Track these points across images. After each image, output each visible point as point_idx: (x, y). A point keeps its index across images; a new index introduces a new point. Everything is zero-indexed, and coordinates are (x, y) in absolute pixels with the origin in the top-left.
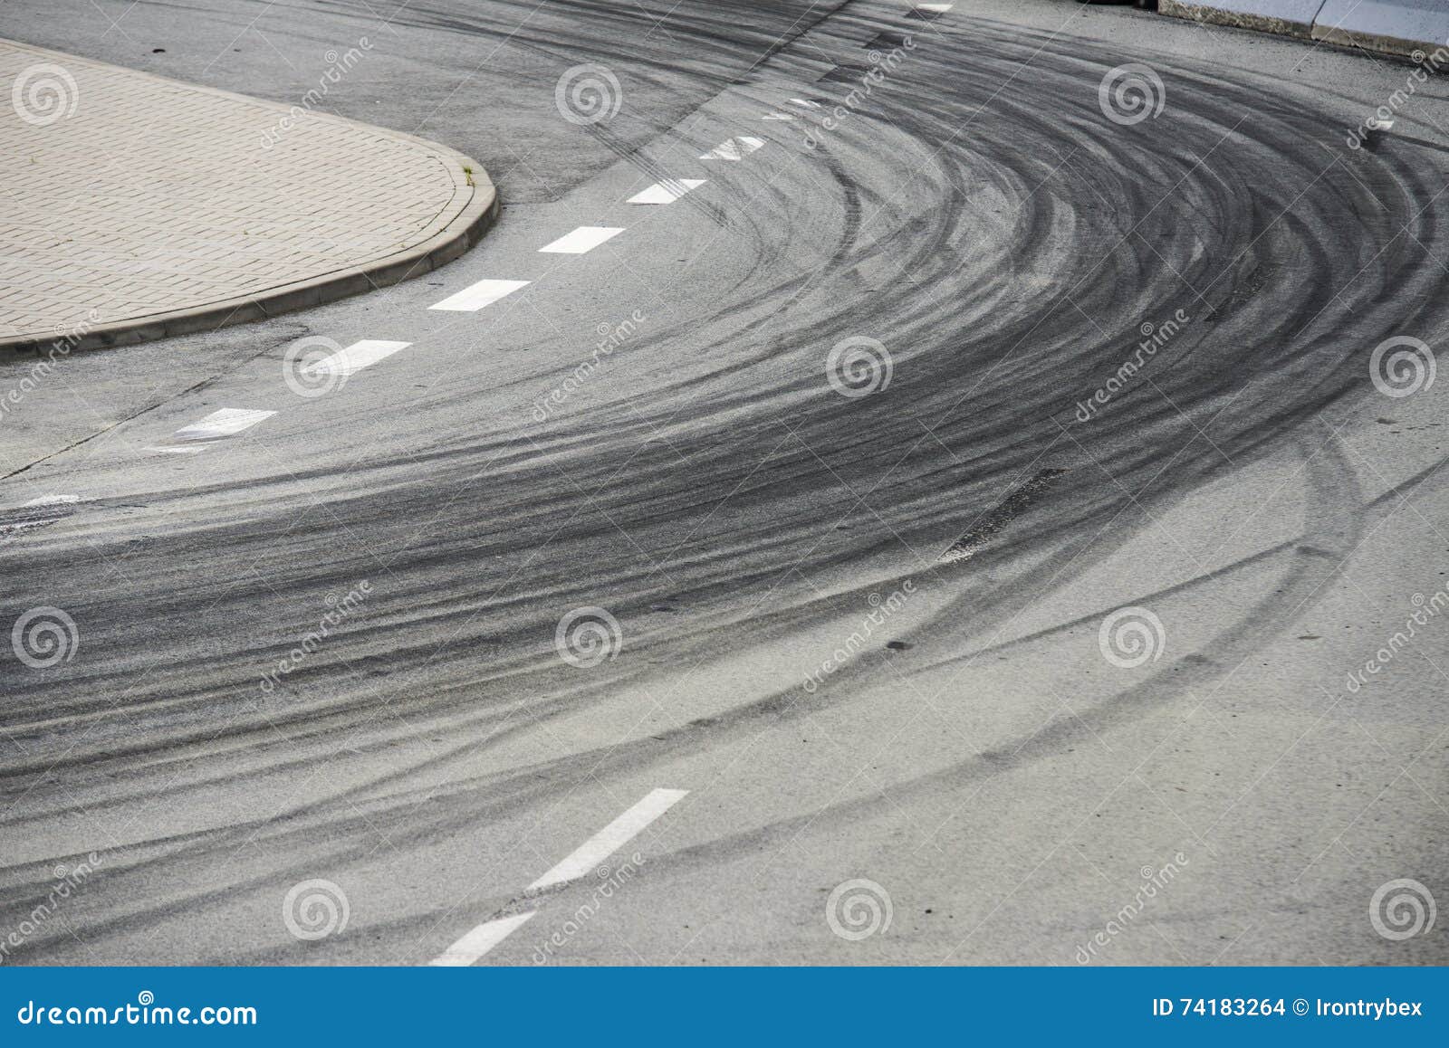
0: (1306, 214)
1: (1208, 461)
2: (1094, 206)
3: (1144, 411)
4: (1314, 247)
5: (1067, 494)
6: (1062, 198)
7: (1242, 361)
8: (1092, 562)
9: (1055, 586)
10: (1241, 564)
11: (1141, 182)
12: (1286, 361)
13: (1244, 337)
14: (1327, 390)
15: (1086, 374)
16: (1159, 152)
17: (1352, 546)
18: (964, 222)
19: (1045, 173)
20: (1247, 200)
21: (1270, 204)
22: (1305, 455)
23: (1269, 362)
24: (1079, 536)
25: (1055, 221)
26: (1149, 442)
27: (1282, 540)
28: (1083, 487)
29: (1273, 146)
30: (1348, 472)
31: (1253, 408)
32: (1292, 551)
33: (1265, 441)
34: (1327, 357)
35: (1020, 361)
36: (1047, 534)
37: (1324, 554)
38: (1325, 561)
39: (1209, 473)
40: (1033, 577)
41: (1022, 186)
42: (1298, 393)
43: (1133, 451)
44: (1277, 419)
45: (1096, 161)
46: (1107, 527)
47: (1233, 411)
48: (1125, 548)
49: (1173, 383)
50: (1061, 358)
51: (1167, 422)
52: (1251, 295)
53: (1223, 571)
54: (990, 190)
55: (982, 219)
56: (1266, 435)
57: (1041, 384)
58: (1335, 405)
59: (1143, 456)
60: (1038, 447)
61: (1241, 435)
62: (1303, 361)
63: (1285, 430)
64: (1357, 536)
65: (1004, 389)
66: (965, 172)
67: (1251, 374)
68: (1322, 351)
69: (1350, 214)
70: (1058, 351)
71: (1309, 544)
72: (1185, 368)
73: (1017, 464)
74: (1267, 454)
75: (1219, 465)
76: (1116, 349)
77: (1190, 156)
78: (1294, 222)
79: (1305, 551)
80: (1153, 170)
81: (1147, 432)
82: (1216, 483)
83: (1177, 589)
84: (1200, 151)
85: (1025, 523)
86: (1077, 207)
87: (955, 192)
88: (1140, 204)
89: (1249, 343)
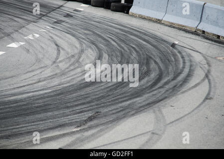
0: (158, 60)
1: (133, 112)
2: (112, 55)
3: (120, 100)
4: (159, 68)
5: (102, 117)
6: (105, 53)
7: (142, 91)
8: (106, 133)
9: (97, 138)
10: (139, 135)
11: (123, 51)
12: (152, 91)
13: (143, 86)
14: (160, 98)
15: (108, 91)
16: (127, 44)
17: (163, 133)
18: (83, 56)
19: (102, 47)
20: (145, 56)
21: (151, 58)
22: (154, 112)
23: (148, 91)
24: (104, 127)
25: (104, 57)
26: (121, 107)
27: (148, 130)
28: (105, 116)
29: (152, 45)
30: (164, 117)
31: (144, 101)
32: (150, 133)
33: (146, 109)
34: (161, 91)
35: (93, 87)
36: (97, 126)
37: (157, 134)
38: (157, 136)
39: (133, 115)
40: (93, 135)
41: (97, 49)
42: (154, 99)
43: (117, 109)
44: (149, 104)
45: (113, 45)
46: (110, 125)
47: (139, 101)
48: (114, 130)
49: (127, 95)
50: (103, 87)
51: (125, 103)
52: (145, 77)
53: (135, 137)
54: (89, 50)
55: (87, 56)
56: (146, 107)
57: (98, 93)
58: (162, 102)
59: (119, 110)
60: (96, 106)
61: (141, 107)
62: (155, 92)
63: (150, 106)
64: (165, 130)
65: (90, 93)
66: (84, 45)
67: (144, 94)
68: (160, 90)
69: (167, 61)
70: (102, 86)
71: (154, 132)
72: (130, 91)
73: (91, 110)
74: (146, 111)
75: (135, 113)
76: (115, 86)
77: (134, 46)
78: (155, 62)
79: (153, 133)
80: (126, 48)
81: (120, 105)
82: (135, 117)
83: (125, 140)
84: (136, 45)
85: (92, 123)
86: (109, 55)
87: (82, 50)
88: (122, 55)
89: (144, 87)
